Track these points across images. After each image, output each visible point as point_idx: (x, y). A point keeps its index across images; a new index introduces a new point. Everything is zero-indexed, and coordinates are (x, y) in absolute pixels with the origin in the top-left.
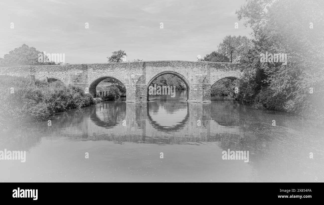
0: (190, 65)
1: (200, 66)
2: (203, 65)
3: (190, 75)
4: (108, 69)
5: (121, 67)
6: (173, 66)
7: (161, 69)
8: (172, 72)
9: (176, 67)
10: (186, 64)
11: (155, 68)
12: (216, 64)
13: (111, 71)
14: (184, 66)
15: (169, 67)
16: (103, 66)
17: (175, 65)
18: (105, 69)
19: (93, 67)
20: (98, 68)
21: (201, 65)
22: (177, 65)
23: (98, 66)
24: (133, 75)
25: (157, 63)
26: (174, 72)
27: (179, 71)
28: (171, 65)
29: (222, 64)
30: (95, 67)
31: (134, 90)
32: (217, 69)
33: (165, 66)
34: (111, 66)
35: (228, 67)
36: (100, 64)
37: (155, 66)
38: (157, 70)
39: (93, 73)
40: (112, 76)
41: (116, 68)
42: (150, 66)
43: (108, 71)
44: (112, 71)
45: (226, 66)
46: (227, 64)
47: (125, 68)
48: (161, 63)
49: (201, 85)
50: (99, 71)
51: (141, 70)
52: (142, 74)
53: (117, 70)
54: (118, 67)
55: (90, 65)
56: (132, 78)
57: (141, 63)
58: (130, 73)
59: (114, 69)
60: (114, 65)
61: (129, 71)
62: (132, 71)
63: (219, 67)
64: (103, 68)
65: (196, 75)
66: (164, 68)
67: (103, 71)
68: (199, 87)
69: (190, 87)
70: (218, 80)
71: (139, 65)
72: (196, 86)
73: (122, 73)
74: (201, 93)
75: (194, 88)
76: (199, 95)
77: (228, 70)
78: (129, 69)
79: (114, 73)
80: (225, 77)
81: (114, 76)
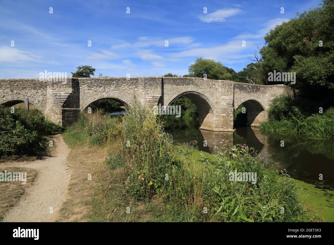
0: (214, 85)
1: (226, 87)
2: (229, 85)
3: (215, 98)
4: (111, 86)
5: (130, 84)
6: (197, 85)
7: (182, 88)
8: (195, 92)
9: (200, 86)
10: (210, 84)
11: (175, 86)
12: (239, 85)
13: (116, 89)
14: (209, 86)
15: (192, 86)
16: (103, 82)
17: (199, 84)
18: (106, 86)
19: (88, 83)
20: (95, 84)
21: (228, 85)
22: (201, 84)
23: (96, 81)
24: (149, 95)
25: (178, 81)
26: (197, 92)
27: (203, 91)
28: (194, 83)
29: (244, 86)
30: (91, 83)
32: (240, 90)
33: (188, 85)
34: (115, 82)
35: (250, 89)
36: (100, 79)
37: (176, 84)
38: (178, 90)
39: (88, 92)
40: (116, 98)
41: (122, 86)
42: (169, 83)
43: (110, 89)
45: (248, 87)
46: (248, 85)
47: (135, 86)
48: (182, 81)
49: (231, 109)
50: (97, 89)
51: (159, 89)
52: (161, 95)
53: (124, 88)
54: (125, 84)
55: (83, 80)
56: (148, 100)
57: (158, 78)
58: (144, 93)
59: (120, 87)
60: (120, 81)
61: (142, 90)
62: (146, 90)
63: (242, 89)
64: (104, 85)
65: (222, 97)
66: (186, 87)
67: (102, 89)
68: (229, 112)
69: (215, 112)
70: (241, 103)
71: (157, 82)
72: (224, 111)
73: (131, 93)
74: (231, 119)
75: (221, 113)
76: (228, 122)
77: (250, 92)
78: (142, 87)
79: (119, 93)
80: (247, 100)
81: (120, 97)
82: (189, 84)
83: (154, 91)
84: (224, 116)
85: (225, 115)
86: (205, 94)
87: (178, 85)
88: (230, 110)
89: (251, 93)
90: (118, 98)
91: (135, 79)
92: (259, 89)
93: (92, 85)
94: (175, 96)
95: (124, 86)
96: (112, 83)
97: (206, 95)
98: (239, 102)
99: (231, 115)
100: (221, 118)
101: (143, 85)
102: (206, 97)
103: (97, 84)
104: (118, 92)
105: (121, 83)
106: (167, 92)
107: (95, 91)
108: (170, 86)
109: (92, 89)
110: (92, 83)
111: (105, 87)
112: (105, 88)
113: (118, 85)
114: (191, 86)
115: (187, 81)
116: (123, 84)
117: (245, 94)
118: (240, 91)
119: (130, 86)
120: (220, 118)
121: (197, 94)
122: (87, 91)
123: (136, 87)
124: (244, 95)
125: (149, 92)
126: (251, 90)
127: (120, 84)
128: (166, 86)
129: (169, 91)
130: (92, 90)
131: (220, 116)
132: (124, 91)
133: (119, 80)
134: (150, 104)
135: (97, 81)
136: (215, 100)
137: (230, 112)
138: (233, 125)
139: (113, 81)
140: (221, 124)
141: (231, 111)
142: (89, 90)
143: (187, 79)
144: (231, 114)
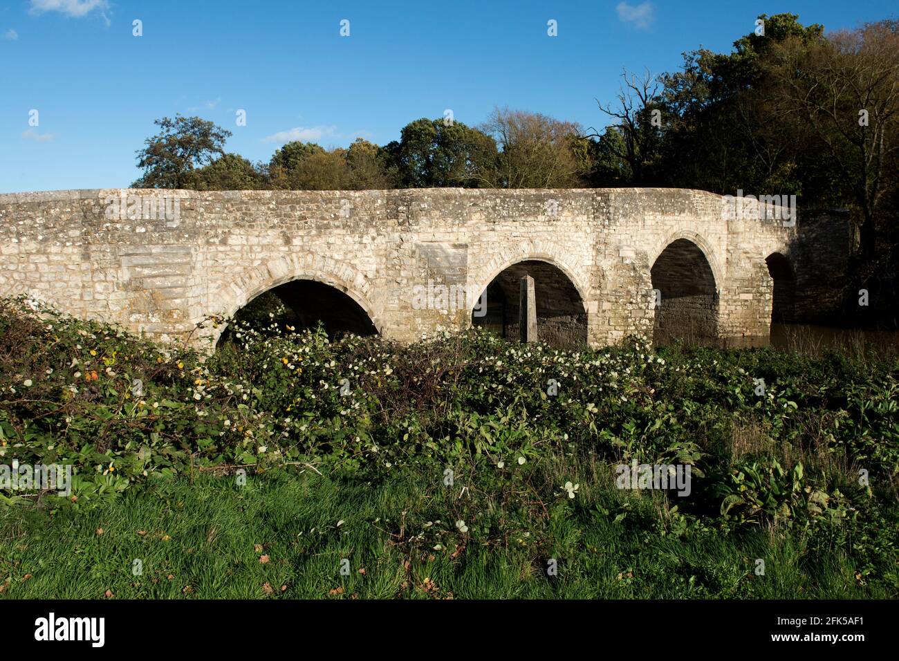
4: (539, 218)
6: (696, 213)
7: (671, 223)
9: (702, 215)
10: (717, 207)
13: (549, 229)
15: (689, 214)
17: (699, 210)
19: (487, 209)
22: (702, 210)
23: (504, 203)
28: (691, 206)
38: (666, 228)
39: (487, 238)
49: (768, 282)
51: (641, 228)
53: (565, 224)
55: (474, 197)
56: (628, 261)
58: (613, 240)
59: (557, 220)
64: (523, 215)
68: (761, 288)
69: (721, 290)
72: (749, 284)
74: (767, 309)
75: (739, 293)
76: (758, 316)
80: (771, 252)
82: (683, 211)
84: (746, 301)
85: (749, 297)
86: (709, 238)
87: (666, 213)
88: (765, 284)
89: (778, 231)
90: (551, 257)
91: (588, 196)
93: (497, 215)
95: (565, 216)
96: (540, 206)
99: (767, 298)
100: (738, 308)
103: (508, 210)
104: (555, 238)
105: (560, 209)
106: (646, 237)
107: (505, 235)
108: (652, 218)
109: (496, 227)
110: (497, 208)
111: (525, 221)
114: (686, 215)
117: (769, 235)
120: (736, 306)
130: (496, 233)
131: (735, 301)
132: (567, 234)
133: (554, 197)
134: (632, 274)
135: (509, 200)
137: (763, 289)
140: (738, 325)
141: (767, 287)
144: (767, 295)
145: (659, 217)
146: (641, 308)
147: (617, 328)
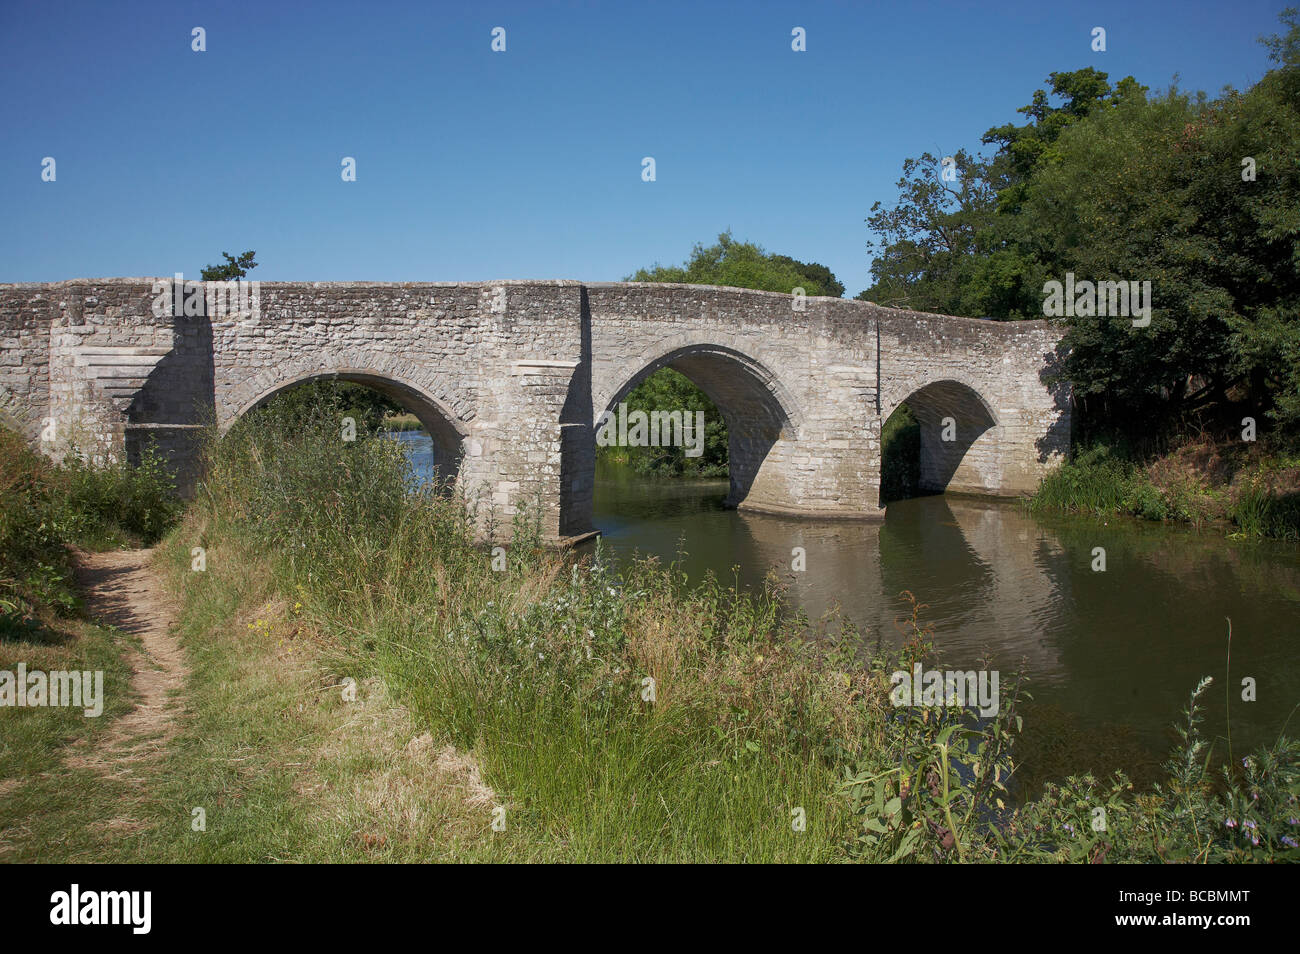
3: (805, 372)
4: (357, 321)
5: (440, 313)
6: (728, 319)
7: (669, 332)
8: (723, 349)
9: (741, 322)
12: (899, 318)
13: (377, 335)
14: (776, 322)
15: (709, 320)
16: (319, 302)
18: (334, 321)
20: (284, 313)
22: (743, 315)
23: (286, 299)
24: (525, 362)
26: (730, 351)
27: (754, 346)
29: (919, 322)
31: (550, 461)
32: (903, 342)
33: (690, 316)
34: (373, 303)
35: (940, 338)
36: (304, 290)
37: (640, 312)
38: (651, 339)
39: (249, 346)
40: (381, 373)
41: (406, 321)
42: (612, 309)
43: (352, 334)
44: (382, 335)
45: (934, 329)
46: (934, 321)
47: (461, 321)
48: (668, 300)
49: (871, 422)
50: (291, 333)
51: (573, 336)
52: (578, 362)
53: (414, 330)
54: (419, 313)
56: (524, 382)
57: (567, 288)
58: (504, 352)
59: (396, 324)
60: (394, 297)
61: (495, 340)
62: (514, 339)
63: (908, 335)
64: (323, 316)
65: (831, 368)
66: (684, 326)
67: (317, 335)
68: (861, 432)
69: (801, 434)
70: (907, 395)
71: (560, 303)
72: (843, 427)
73: (445, 351)
74: (872, 463)
75: (828, 439)
76: (859, 474)
77: (940, 348)
78: (495, 328)
79: (392, 353)
80: (929, 382)
81: (395, 372)
82: (697, 316)
83: (550, 344)
84: (841, 451)
85: (844, 444)
86: (763, 356)
87: (652, 317)
88: (866, 426)
89: (943, 352)
90: (387, 375)
91: (464, 291)
92: (977, 335)
93: (270, 316)
94: (638, 365)
95: (415, 319)
96: (358, 305)
97: (768, 360)
98: (899, 391)
99: (872, 447)
100: (828, 461)
101: (500, 318)
102: (765, 370)
103: (292, 309)
104: (390, 348)
105: (402, 308)
106: (604, 351)
107: (284, 342)
108: (617, 323)
109: (268, 332)
110: (269, 306)
111: (327, 325)
112: (330, 328)
113: (388, 316)
114: (703, 321)
115: (687, 300)
116: (412, 314)
117: (921, 357)
118: (900, 344)
119: (443, 322)
120: (825, 458)
121: (731, 356)
122: (246, 342)
123: (470, 327)
124: (919, 364)
125: (526, 348)
126: (943, 341)
127: (396, 310)
128: (598, 322)
129: (613, 342)
130: (268, 340)
131: (823, 452)
132: (417, 343)
133: (391, 293)
134: (530, 400)
135: (291, 295)
136: (805, 382)
137: (865, 434)
138: (878, 487)
139: (366, 296)
141: (871, 430)
142: (257, 340)
143: (688, 293)
144: (871, 442)
145: (637, 324)
146: (540, 450)
147: (510, 477)
